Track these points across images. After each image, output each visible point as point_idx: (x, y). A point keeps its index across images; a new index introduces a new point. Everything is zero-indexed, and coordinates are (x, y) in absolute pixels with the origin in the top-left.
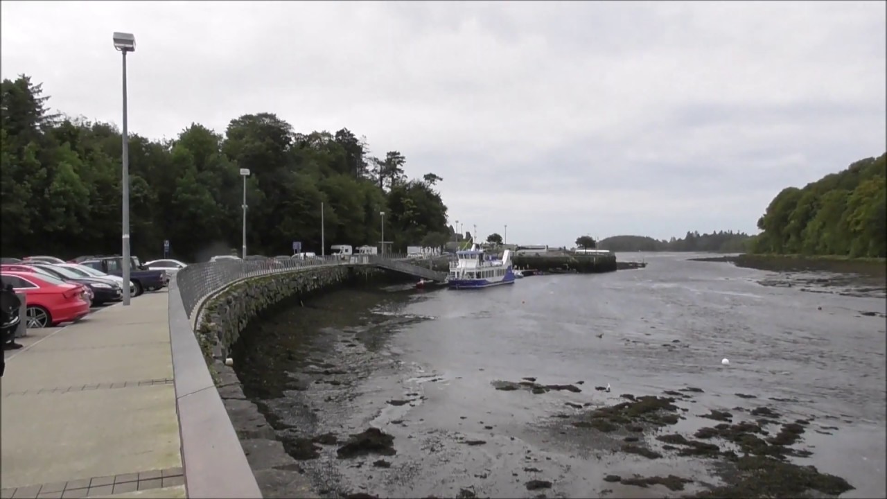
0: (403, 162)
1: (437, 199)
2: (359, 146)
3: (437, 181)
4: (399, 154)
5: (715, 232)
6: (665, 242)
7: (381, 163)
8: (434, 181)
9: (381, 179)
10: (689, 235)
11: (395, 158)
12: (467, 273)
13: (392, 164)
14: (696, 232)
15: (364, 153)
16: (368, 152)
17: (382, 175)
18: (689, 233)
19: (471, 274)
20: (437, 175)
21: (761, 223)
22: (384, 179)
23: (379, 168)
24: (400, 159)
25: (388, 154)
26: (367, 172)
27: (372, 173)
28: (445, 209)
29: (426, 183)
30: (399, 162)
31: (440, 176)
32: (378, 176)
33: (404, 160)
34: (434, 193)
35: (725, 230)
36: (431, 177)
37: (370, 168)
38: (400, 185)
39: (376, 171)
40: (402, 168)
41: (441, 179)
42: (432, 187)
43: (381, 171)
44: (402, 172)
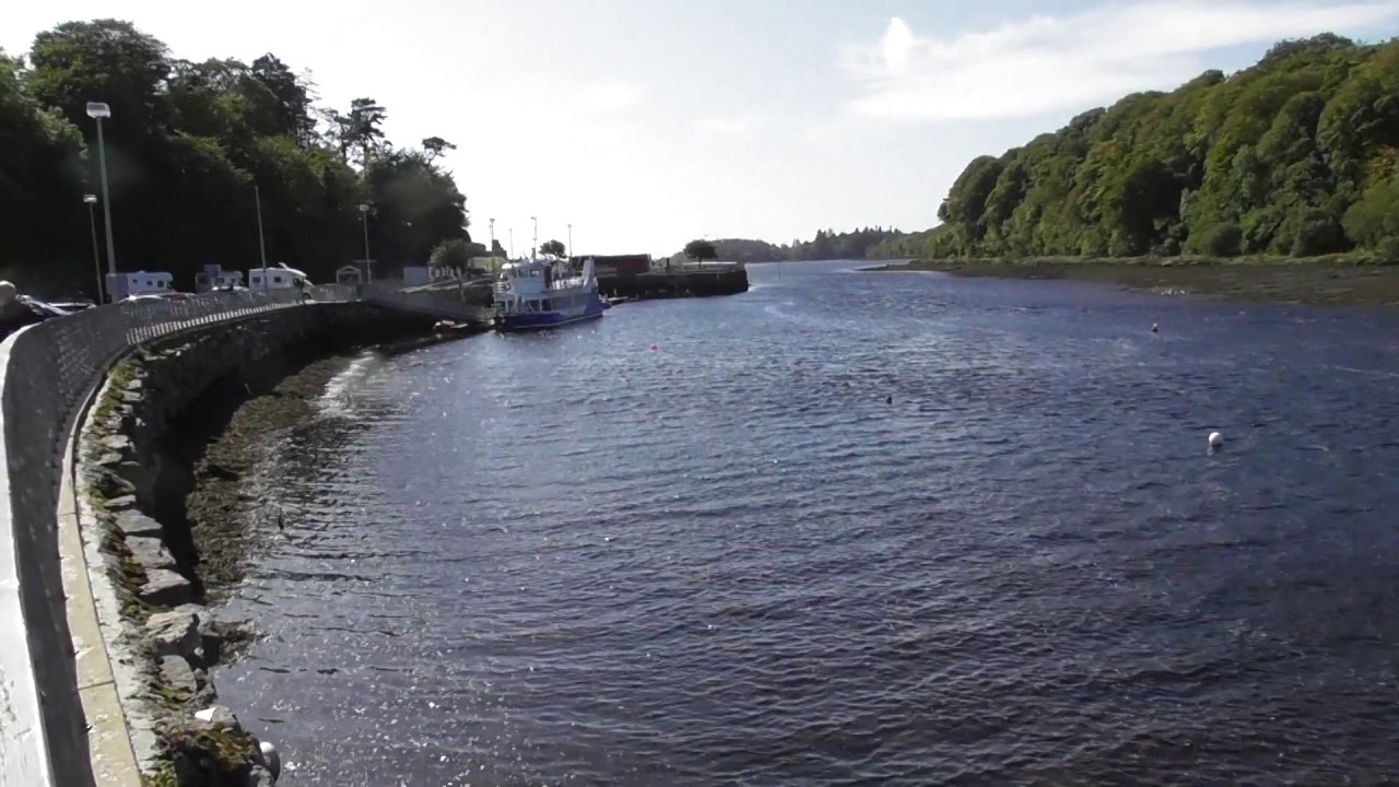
0: (383, 118)
1: (447, 182)
2: (299, 88)
3: (446, 151)
4: (373, 102)
5: (857, 230)
6: (785, 247)
7: (341, 121)
8: (440, 149)
9: (344, 148)
10: (821, 235)
11: (367, 110)
12: (527, 302)
13: (362, 121)
14: (830, 231)
15: (310, 101)
16: (318, 99)
17: (346, 141)
18: (819, 232)
19: (534, 303)
20: (446, 140)
21: (943, 212)
22: (349, 150)
23: (337, 129)
24: (377, 112)
25: (355, 103)
26: (316, 136)
27: (325, 138)
28: (462, 199)
29: (428, 153)
30: (375, 118)
31: (452, 143)
32: (337, 143)
33: (383, 114)
34: (441, 173)
35: (872, 226)
36: (436, 144)
37: (322, 127)
38: (380, 157)
39: (333, 133)
40: (381, 128)
41: (454, 147)
42: (436, 162)
43: (343, 133)
44: (382, 135)
